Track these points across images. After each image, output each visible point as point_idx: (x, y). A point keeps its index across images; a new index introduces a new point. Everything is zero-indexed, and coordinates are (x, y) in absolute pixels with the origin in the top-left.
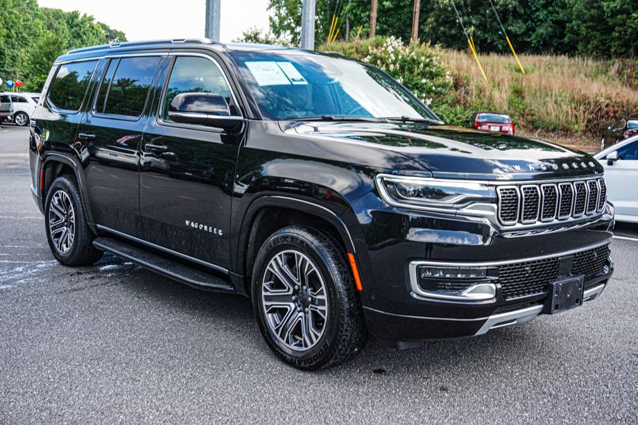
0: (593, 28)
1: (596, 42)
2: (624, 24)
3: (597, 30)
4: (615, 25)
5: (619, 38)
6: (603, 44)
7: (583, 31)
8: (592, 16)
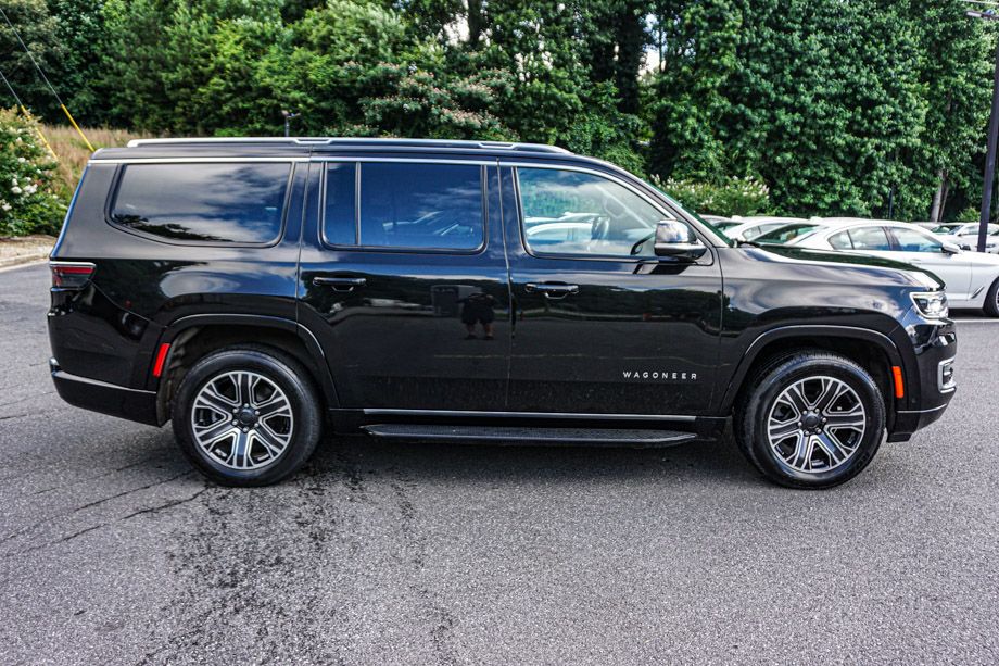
0: (150, 101)
1: (156, 117)
2: (187, 99)
3: (155, 103)
4: (178, 99)
5: (184, 114)
6: (165, 120)
7: (139, 102)
8: (148, 87)
